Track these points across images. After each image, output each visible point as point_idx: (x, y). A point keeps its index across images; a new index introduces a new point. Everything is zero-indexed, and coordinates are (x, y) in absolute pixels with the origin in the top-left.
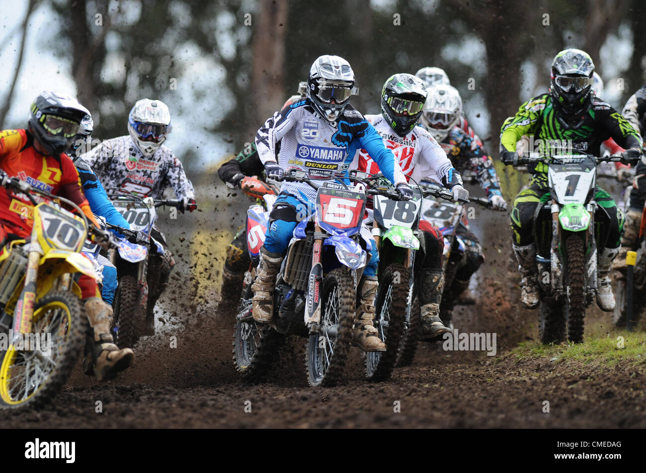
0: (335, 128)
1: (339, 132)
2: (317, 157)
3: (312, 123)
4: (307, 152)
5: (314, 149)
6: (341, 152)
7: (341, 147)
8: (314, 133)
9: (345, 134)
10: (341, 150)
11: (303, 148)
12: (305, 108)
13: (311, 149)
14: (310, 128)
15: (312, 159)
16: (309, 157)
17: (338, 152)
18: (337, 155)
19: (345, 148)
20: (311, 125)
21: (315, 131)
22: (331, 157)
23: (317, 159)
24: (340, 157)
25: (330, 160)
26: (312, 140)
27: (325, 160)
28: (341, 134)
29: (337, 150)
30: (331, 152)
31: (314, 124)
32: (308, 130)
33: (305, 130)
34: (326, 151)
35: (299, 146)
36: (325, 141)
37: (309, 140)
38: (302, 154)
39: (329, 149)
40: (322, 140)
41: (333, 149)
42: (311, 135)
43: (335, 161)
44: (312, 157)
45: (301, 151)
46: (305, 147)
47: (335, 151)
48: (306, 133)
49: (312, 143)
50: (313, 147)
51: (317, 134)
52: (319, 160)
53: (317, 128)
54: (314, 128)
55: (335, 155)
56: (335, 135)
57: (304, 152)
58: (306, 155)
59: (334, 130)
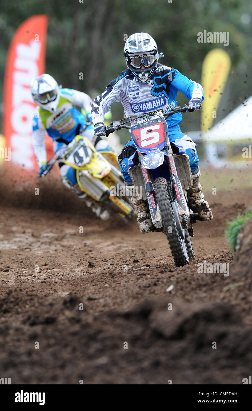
0: (152, 84)
1: (155, 86)
2: (145, 109)
3: (134, 87)
4: (138, 108)
5: (142, 105)
6: (162, 99)
7: (160, 96)
8: (138, 94)
9: (160, 86)
10: (161, 98)
11: (134, 106)
12: (126, 78)
13: (139, 105)
14: (134, 91)
15: (143, 111)
16: (140, 111)
17: (159, 100)
18: (159, 103)
19: (163, 95)
20: (134, 89)
21: (138, 92)
22: (155, 105)
23: (145, 110)
24: (162, 103)
25: (155, 108)
26: (138, 99)
27: (151, 109)
28: (157, 87)
29: (157, 99)
30: (154, 102)
31: (135, 87)
32: (133, 93)
33: (131, 93)
34: (150, 103)
35: (131, 105)
36: (147, 96)
37: (136, 99)
38: (135, 110)
39: (152, 101)
40: (145, 96)
41: (155, 100)
42: (137, 96)
43: (159, 107)
44: (142, 110)
45: (134, 108)
46: (135, 105)
47: (157, 101)
48: (132, 95)
49: (138, 101)
50: (140, 103)
51: (140, 93)
52: (148, 110)
53: (138, 90)
54: (136, 90)
55: (157, 103)
56: (153, 89)
57: (136, 108)
58: (138, 110)
59: (152, 86)
